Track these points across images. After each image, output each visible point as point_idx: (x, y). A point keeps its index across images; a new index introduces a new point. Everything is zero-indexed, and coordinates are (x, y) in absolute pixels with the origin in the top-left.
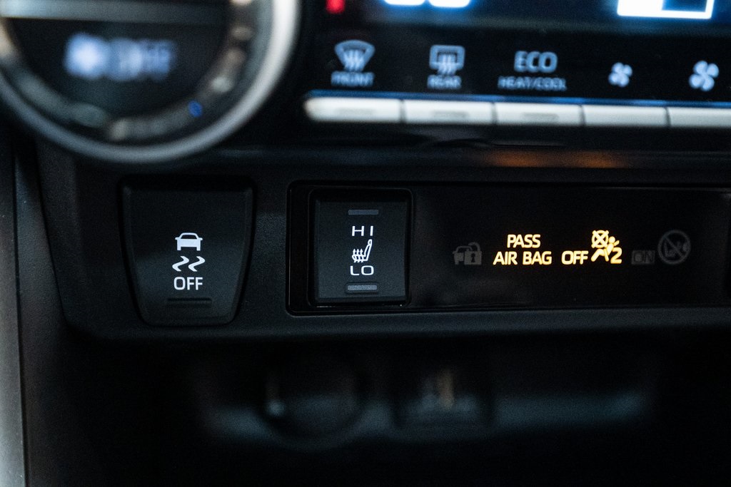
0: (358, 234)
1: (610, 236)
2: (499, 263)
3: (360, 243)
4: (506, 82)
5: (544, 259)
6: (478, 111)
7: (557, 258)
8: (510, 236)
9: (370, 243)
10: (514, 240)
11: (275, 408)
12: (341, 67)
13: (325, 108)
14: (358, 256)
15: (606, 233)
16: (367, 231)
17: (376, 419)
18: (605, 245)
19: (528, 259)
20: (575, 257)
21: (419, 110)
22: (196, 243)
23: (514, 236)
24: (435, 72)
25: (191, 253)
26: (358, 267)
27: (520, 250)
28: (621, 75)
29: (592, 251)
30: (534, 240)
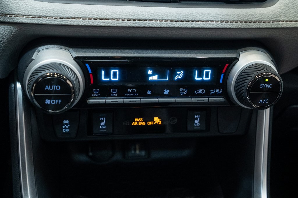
0: (102, 119)
1: (158, 118)
2: (133, 125)
3: (102, 121)
4: (127, 95)
5: (143, 124)
6: (120, 101)
7: (146, 123)
8: (135, 119)
9: (104, 121)
10: (136, 120)
11: (91, 154)
12: (94, 93)
13: (91, 101)
14: (102, 124)
15: (157, 118)
16: (104, 119)
17: (118, 157)
18: (157, 120)
19: (140, 124)
20: (151, 123)
21: (109, 101)
22: (68, 122)
23: (136, 119)
24: (112, 93)
25: (67, 124)
26: (102, 126)
27: (138, 122)
28: (149, 92)
29: (154, 122)
30: (141, 120)
